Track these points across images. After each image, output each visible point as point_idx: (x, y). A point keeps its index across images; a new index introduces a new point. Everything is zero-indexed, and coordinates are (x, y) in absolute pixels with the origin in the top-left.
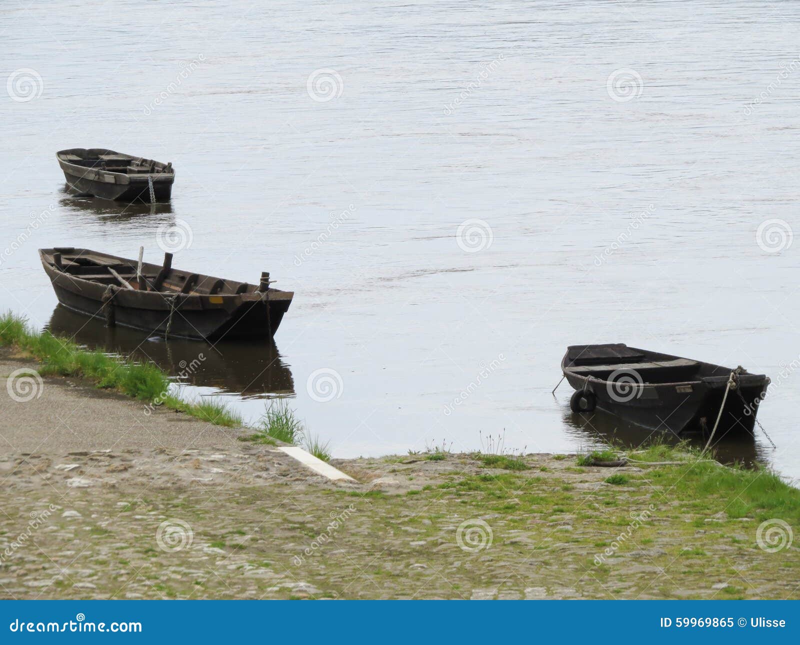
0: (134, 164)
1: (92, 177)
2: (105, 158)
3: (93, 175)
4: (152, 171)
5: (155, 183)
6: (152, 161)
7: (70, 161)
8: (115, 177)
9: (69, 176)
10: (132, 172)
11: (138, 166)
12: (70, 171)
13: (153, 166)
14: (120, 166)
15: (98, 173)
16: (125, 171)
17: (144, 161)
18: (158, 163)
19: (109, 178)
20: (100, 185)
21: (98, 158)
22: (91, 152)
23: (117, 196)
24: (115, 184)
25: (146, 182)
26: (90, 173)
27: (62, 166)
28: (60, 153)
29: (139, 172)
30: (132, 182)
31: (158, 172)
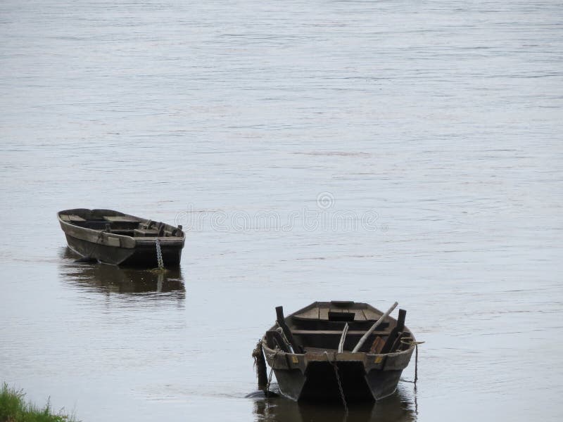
0: (141, 226)
1: (95, 239)
2: (111, 219)
3: (97, 238)
4: (161, 234)
5: (163, 247)
6: (161, 223)
7: (72, 222)
8: (121, 240)
9: (69, 238)
10: (139, 235)
11: (146, 229)
12: (72, 233)
13: (162, 229)
14: (127, 228)
15: (101, 236)
16: (132, 234)
17: (153, 223)
18: (168, 226)
19: (113, 240)
20: (103, 248)
21: (104, 220)
22: (96, 212)
23: (122, 261)
24: (120, 247)
25: (154, 246)
26: (94, 235)
27: (64, 227)
28: (61, 214)
29: (147, 235)
30: (139, 246)
31: (167, 236)
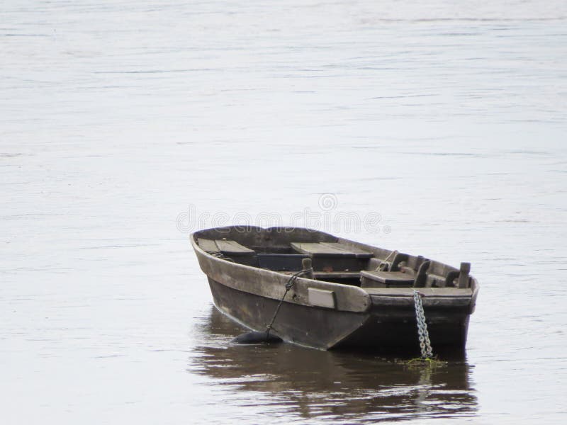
0: (375, 265)
1: (278, 292)
2: (309, 249)
3: (283, 289)
4: (422, 282)
5: (428, 309)
6: (420, 259)
7: (226, 255)
8: (334, 295)
9: (219, 290)
10: (370, 282)
11: (386, 270)
12: (225, 279)
13: (423, 270)
14: (343, 270)
15: (292, 285)
16: (355, 281)
17: (403, 258)
18: (435, 264)
19: (320, 296)
20: (298, 312)
21: (291, 250)
22: (274, 233)
23: (338, 340)
24: (335, 310)
25: (409, 307)
26: (275, 283)
27: (205, 264)
28: (199, 236)
29: (389, 284)
30: (375, 307)
31: (434, 285)
